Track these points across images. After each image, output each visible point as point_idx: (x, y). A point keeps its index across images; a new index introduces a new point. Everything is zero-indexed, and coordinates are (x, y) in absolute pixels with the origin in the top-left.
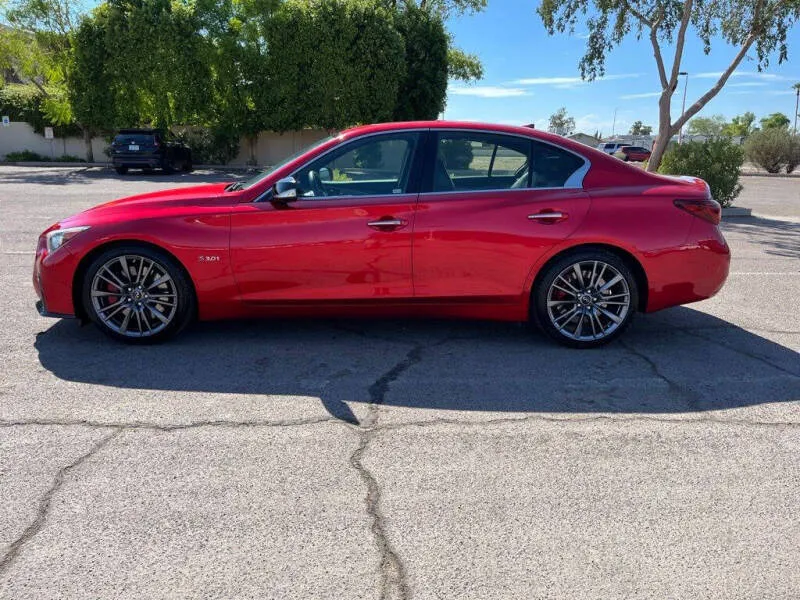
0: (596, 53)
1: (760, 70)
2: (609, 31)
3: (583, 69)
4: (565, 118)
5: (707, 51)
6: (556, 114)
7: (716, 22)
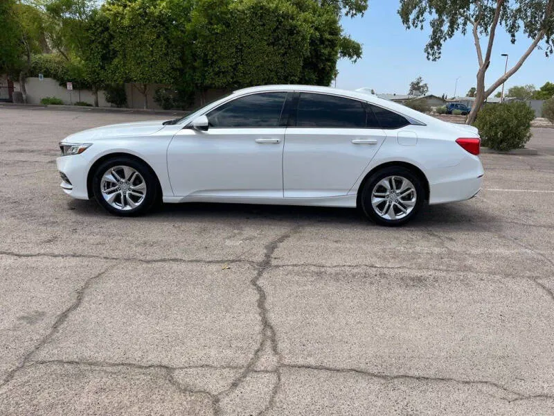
0: (435, 42)
1: (547, 55)
2: (445, 28)
3: (428, 53)
4: (421, 84)
5: (513, 42)
6: (415, 81)
7: (521, 23)
